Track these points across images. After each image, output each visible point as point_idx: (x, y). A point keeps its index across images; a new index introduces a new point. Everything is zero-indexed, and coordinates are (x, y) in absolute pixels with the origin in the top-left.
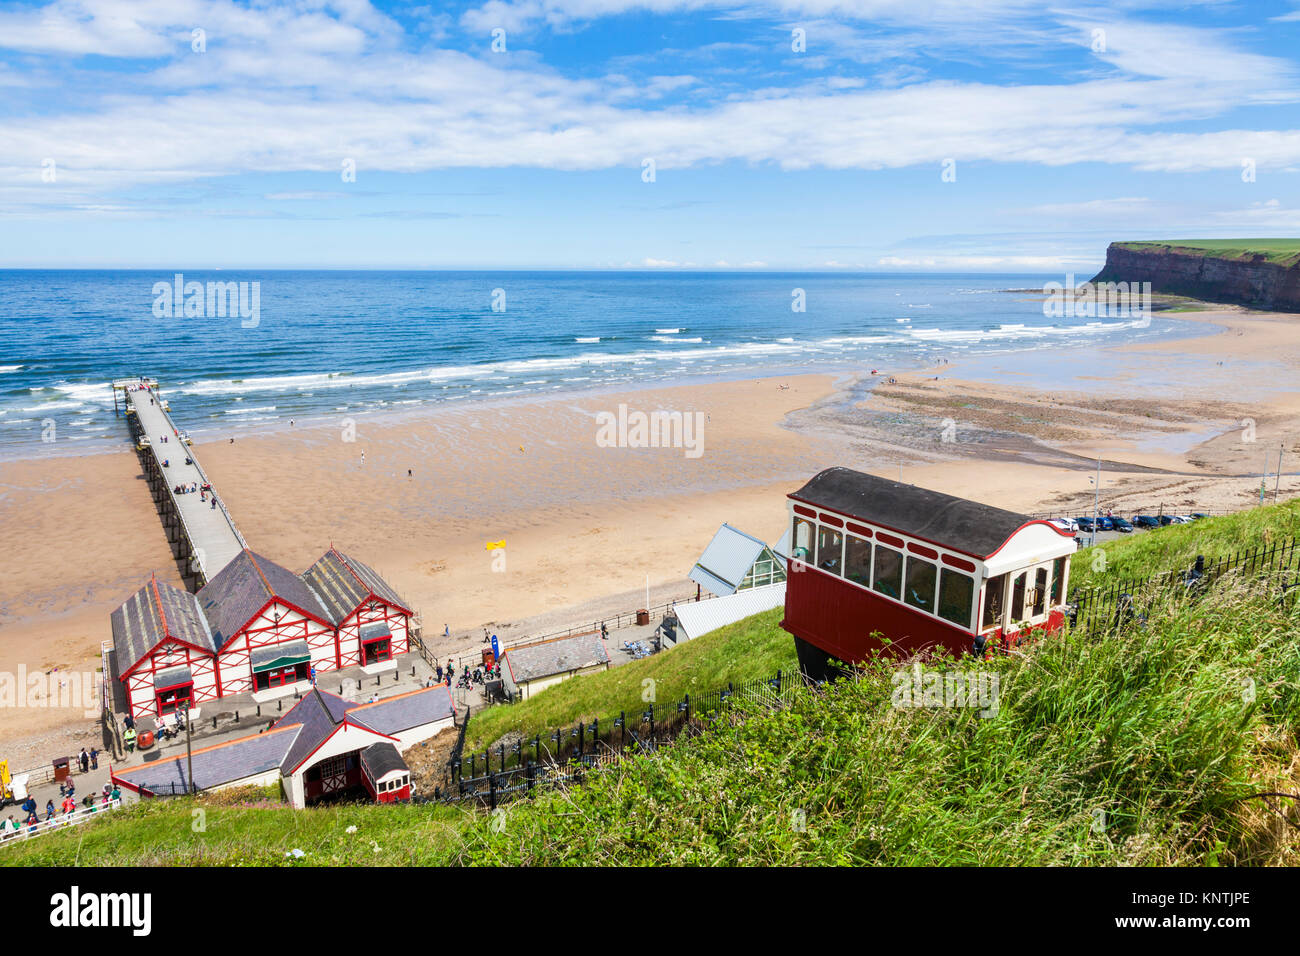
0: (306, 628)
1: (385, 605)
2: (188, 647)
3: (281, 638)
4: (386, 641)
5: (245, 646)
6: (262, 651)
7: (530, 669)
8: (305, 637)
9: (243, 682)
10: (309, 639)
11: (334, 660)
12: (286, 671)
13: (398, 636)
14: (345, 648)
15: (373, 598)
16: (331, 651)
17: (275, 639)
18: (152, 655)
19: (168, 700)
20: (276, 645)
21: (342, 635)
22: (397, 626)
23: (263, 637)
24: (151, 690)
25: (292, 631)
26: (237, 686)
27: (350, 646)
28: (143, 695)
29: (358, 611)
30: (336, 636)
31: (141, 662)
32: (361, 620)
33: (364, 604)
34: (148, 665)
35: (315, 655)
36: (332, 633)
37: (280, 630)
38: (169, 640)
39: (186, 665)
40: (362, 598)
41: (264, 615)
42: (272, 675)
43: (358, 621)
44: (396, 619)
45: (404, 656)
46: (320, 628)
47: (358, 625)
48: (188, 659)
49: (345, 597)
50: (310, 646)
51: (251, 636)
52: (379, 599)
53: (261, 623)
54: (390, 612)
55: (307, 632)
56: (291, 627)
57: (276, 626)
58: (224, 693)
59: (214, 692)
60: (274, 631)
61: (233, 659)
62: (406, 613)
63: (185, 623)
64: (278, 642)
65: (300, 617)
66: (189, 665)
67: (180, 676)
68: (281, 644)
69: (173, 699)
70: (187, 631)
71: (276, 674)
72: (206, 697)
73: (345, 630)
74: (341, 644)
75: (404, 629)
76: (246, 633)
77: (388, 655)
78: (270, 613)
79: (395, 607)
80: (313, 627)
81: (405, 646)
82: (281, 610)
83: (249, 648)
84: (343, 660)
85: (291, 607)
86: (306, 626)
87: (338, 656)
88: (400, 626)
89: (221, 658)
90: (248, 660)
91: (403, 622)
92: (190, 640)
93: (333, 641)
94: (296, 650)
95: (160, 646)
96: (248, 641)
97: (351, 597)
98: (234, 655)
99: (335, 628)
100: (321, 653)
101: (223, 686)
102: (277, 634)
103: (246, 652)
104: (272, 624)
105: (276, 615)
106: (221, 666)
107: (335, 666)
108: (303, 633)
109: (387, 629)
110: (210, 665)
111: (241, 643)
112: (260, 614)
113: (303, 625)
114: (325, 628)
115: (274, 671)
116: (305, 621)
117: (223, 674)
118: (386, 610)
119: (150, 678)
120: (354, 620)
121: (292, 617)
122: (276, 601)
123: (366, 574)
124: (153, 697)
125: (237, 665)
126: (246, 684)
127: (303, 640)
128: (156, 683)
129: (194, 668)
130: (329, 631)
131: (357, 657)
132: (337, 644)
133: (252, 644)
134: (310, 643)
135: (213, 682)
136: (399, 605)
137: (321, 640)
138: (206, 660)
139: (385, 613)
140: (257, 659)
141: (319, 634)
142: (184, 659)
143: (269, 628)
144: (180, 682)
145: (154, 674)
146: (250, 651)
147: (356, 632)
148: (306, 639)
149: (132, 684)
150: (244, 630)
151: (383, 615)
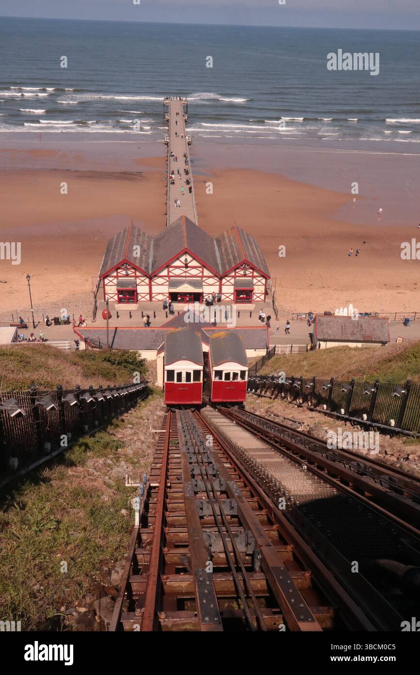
0: (202, 272)
1: (254, 268)
2: (135, 268)
3: (187, 274)
4: (250, 291)
5: (167, 274)
6: (176, 280)
7: (330, 332)
8: (203, 277)
9: (164, 295)
10: (204, 279)
13: (259, 289)
14: (225, 289)
15: (246, 261)
17: (184, 274)
18: (117, 268)
20: (185, 278)
21: (224, 281)
22: (259, 283)
23: (177, 272)
24: (115, 288)
25: (194, 272)
26: (161, 297)
27: (228, 289)
28: (111, 289)
29: (236, 268)
30: (221, 281)
31: (111, 271)
32: (237, 274)
33: (240, 264)
34: (115, 273)
35: (206, 290)
36: (218, 279)
37: (187, 269)
38: (125, 261)
40: (241, 261)
41: (179, 258)
43: (235, 274)
44: (259, 279)
45: (260, 303)
46: (211, 274)
47: (235, 277)
48: (136, 274)
49: (231, 257)
50: (204, 284)
51: (170, 269)
52: (250, 264)
53: (177, 263)
54: (256, 273)
55: (203, 274)
56: (194, 270)
57: (186, 266)
58: (153, 299)
59: (148, 297)
60: (184, 269)
61: (159, 281)
62: (266, 277)
64: (186, 277)
65: (199, 265)
66: (136, 279)
67: (131, 284)
72: (143, 300)
73: (226, 278)
74: (223, 287)
75: (264, 287)
76: (169, 267)
77: (250, 300)
78: (183, 259)
79: (258, 271)
80: (206, 273)
81: (262, 297)
82: (189, 258)
83: (168, 276)
85: (195, 258)
86: (203, 270)
88: (261, 284)
89: (153, 279)
90: (167, 283)
91: (264, 281)
92: (137, 265)
93: (218, 283)
94: (195, 284)
95: (122, 264)
96: (169, 272)
97: (235, 258)
98: (161, 278)
99: (220, 276)
101: (153, 295)
102: (186, 272)
103: (167, 278)
104: (184, 265)
105: (186, 259)
106: (153, 283)
108: (201, 274)
109: (252, 284)
110: (147, 281)
111: (165, 273)
112: (177, 257)
113: (201, 269)
114: (214, 275)
116: (203, 267)
117: (153, 287)
118: (253, 271)
119: (115, 281)
120: (232, 273)
121: (195, 263)
122: (187, 252)
123: (251, 244)
124: (116, 292)
125: (162, 285)
126: (165, 297)
127: (200, 278)
128: (118, 285)
129: (138, 281)
130: (216, 276)
131: (232, 297)
132: (221, 286)
133: (170, 274)
134: (203, 281)
135: (148, 291)
136: (263, 270)
137: (211, 281)
138: (145, 278)
139: (253, 273)
140: (172, 284)
141: (209, 277)
142: (134, 274)
143: (182, 267)
144: (130, 288)
145: (117, 279)
146: (169, 278)
147: (232, 281)
148: (202, 279)
149: (107, 282)
150: (167, 265)
151: (251, 274)
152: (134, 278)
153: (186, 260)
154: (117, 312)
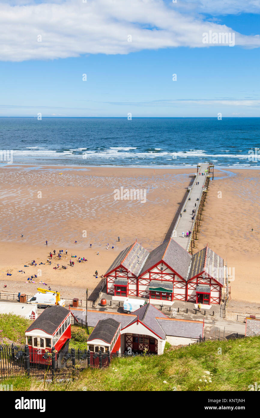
0: (174, 278)
1: (210, 278)
2: (127, 272)
3: (163, 279)
4: (208, 295)
5: (149, 278)
6: (155, 282)
8: (173, 282)
9: (147, 293)
10: (175, 283)
11: (184, 296)
12: (163, 294)
13: (214, 294)
14: (190, 292)
15: (204, 273)
16: (183, 291)
17: (161, 279)
18: (116, 270)
19: (118, 290)
21: (189, 286)
22: (215, 290)
23: (156, 276)
24: (114, 284)
27: (192, 292)
28: (111, 285)
29: (197, 277)
30: (186, 286)
31: (112, 272)
33: (200, 274)
34: (114, 274)
35: (176, 291)
36: (185, 284)
37: (163, 275)
38: (121, 266)
39: (126, 279)
41: (157, 266)
42: (157, 293)
43: (197, 282)
45: (216, 305)
46: (180, 280)
47: (197, 284)
48: (128, 276)
49: (197, 269)
50: (174, 287)
51: (151, 274)
53: (155, 270)
54: (212, 282)
55: (174, 280)
56: (168, 276)
57: (162, 273)
58: (139, 295)
59: (135, 293)
60: (161, 275)
61: (144, 282)
62: (220, 285)
63: (134, 262)
64: (162, 280)
65: (172, 272)
66: (128, 279)
67: (123, 282)
68: (163, 282)
69: (119, 290)
70: (132, 265)
71: (158, 294)
72: (132, 294)
73: (190, 284)
76: (150, 273)
77: (208, 302)
78: (159, 267)
79: (215, 280)
80: (176, 278)
81: (217, 301)
82: (165, 267)
84: (188, 298)
85: (169, 267)
86: (174, 276)
87: (186, 294)
89: (140, 280)
90: (149, 284)
91: (218, 288)
92: (129, 269)
93: (184, 287)
94: (168, 286)
95: (118, 268)
96: (150, 276)
97: (198, 271)
98: (144, 280)
99: (186, 282)
100: (179, 291)
101: (139, 292)
102: (162, 277)
104: (160, 272)
106: (139, 283)
107: (184, 299)
108: (172, 280)
109: (209, 289)
110: (135, 281)
111: (147, 276)
112: (155, 266)
113: (172, 276)
114: (182, 281)
115: (158, 292)
116: (174, 274)
117: (139, 286)
118: (211, 280)
119: (114, 279)
120: (195, 281)
121: (168, 271)
122: (162, 262)
123: (216, 261)
124: (114, 287)
125: (145, 285)
126: (148, 294)
127: (172, 282)
128: (115, 282)
129: (129, 281)
131: (195, 298)
132: (187, 289)
133: (151, 278)
134: (174, 285)
135: (135, 288)
136: (217, 280)
137: (179, 285)
138: (134, 279)
140: (152, 285)
141: (179, 282)
142: (126, 276)
143: (159, 273)
144: (124, 285)
145: (116, 278)
146: (150, 281)
147: (195, 286)
148: (173, 283)
149: (108, 280)
150: (149, 271)
151: (209, 282)
153: (162, 269)
154: (111, 302)
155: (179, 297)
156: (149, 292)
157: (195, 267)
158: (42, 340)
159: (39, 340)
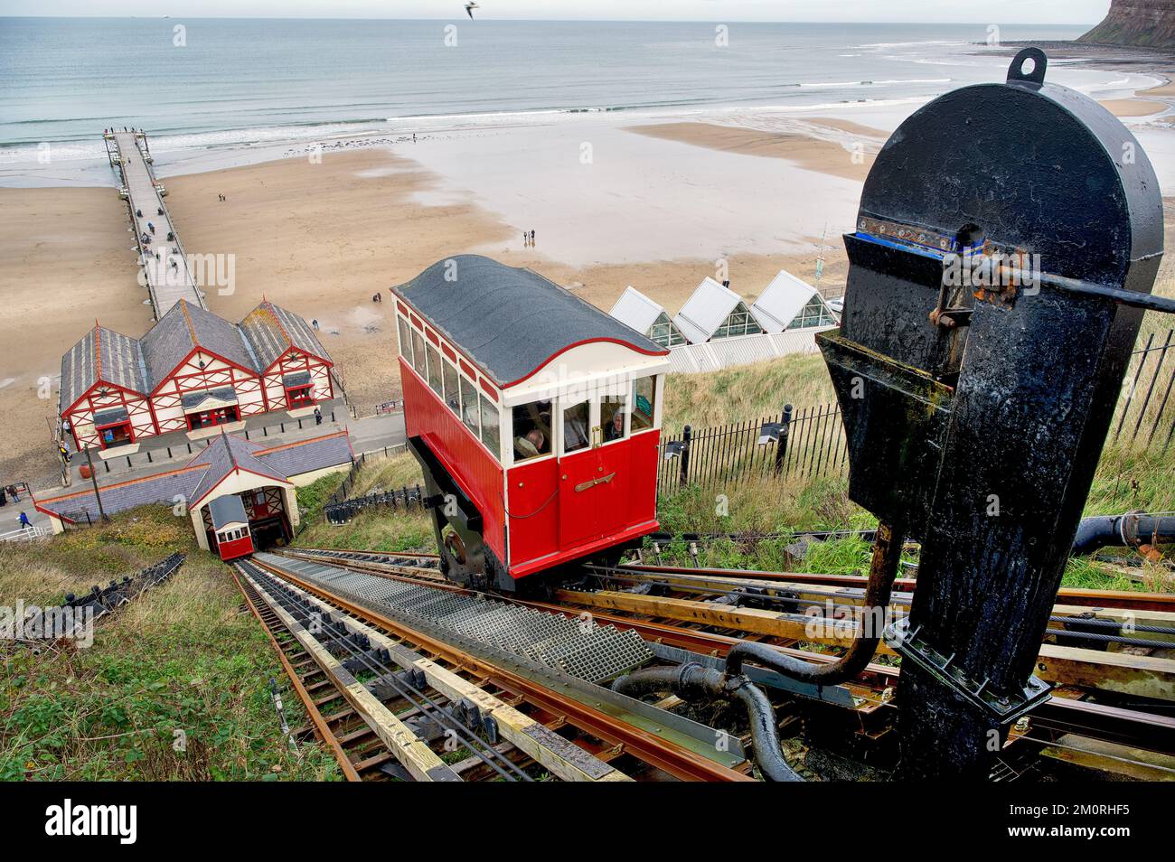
0: (232, 376)
1: (307, 356)
2: (121, 391)
3: (209, 384)
4: (307, 388)
5: (175, 390)
6: (191, 394)
8: (233, 382)
9: (178, 421)
10: (236, 385)
11: (262, 404)
13: (320, 383)
14: (271, 393)
15: (293, 349)
16: (258, 396)
17: (204, 384)
18: (88, 396)
20: (205, 390)
21: (267, 382)
22: (319, 375)
23: (192, 383)
24: (92, 426)
25: (218, 378)
26: (173, 425)
27: (276, 392)
28: (86, 430)
29: (280, 361)
30: (262, 383)
31: (80, 401)
32: (284, 369)
33: (285, 354)
34: (85, 405)
35: (244, 399)
36: (257, 381)
37: (207, 376)
38: (100, 383)
40: (284, 348)
41: (189, 362)
42: (204, 416)
43: (281, 369)
44: (318, 368)
45: (328, 402)
46: (246, 376)
47: (282, 373)
48: (123, 400)
49: (270, 347)
50: (237, 392)
51: (180, 381)
52: (299, 351)
53: (186, 370)
54: (312, 362)
55: (233, 378)
56: (217, 375)
57: (204, 373)
58: (162, 431)
59: (152, 429)
60: (202, 377)
61: (166, 401)
62: (327, 364)
63: (121, 368)
64: (207, 387)
65: (223, 366)
66: (125, 406)
67: (117, 415)
68: (210, 389)
70: (122, 375)
71: (208, 415)
72: (145, 434)
73: (269, 377)
74: (268, 390)
75: (327, 378)
76: (176, 378)
78: (195, 361)
79: (316, 358)
80: (238, 374)
81: (328, 393)
82: (206, 359)
83: (179, 392)
84: (271, 405)
85: (216, 357)
86: (231, 372)
87: (265, 400)
88: (322, 375)
89: (154, 400)
90: (180, 403)
91: (325, 370)
92: (123, 385)
93: (259, 387)
94: (225, 395)
95: (94, 388)
96: (178, 386)
97: (276, 349)
98: (165, 398)
99: (260, 376)
100: (248, 397)
101: (160, 425)
102: (205, 380)
103: (177, 395)
104: (198, 371)
105: (201, 362)
106: (155, 407)
107: (263, 409)
108: (230, 380)
109: (308, 378)
110: (145, 405)
111: (170, 387)
112: (185, 362)
113: (228, 372)
114: (250, 376)
115: (206, 413)
116: (230, 369)
117: (158, 413)
118: (307, 360)
119: (90, 416)
120: (277, 368)
121: (217, 365)
122: (199, 350)
123: (295, 325)
124: (96, 433)
125: (170, 407)
126: (180, 423)
127: (230, 385)
128: (96, 421)
129: (130, 409)
130: (255, 378)
131: (284, 402)
132: (263, 389)
133: (181, 388)
134: (236, 388)
135: (150, 420)
136: (320, 356)
137: (247, 386)
138: (141, 401)
139: (307, 362)
140: (186, 402)
141: (245, 380)
142: (119, 400)
143: (197, 374)
144: (119, 421)
145: (93, 413)
146: (181, 395)
147: (280, 379)
148: (233, 385)
149: (74, 420)
150: (172, 376)
151: (305, 365)
152: (121, 406)
153: (202, 364)
154: (106, 463)
155: (252, 409)
156: (183, 419)
157: (264, 345)
158: (237, 533)
159: (234, 534)
